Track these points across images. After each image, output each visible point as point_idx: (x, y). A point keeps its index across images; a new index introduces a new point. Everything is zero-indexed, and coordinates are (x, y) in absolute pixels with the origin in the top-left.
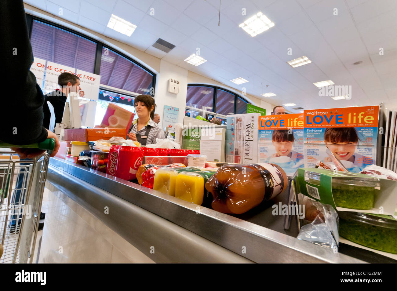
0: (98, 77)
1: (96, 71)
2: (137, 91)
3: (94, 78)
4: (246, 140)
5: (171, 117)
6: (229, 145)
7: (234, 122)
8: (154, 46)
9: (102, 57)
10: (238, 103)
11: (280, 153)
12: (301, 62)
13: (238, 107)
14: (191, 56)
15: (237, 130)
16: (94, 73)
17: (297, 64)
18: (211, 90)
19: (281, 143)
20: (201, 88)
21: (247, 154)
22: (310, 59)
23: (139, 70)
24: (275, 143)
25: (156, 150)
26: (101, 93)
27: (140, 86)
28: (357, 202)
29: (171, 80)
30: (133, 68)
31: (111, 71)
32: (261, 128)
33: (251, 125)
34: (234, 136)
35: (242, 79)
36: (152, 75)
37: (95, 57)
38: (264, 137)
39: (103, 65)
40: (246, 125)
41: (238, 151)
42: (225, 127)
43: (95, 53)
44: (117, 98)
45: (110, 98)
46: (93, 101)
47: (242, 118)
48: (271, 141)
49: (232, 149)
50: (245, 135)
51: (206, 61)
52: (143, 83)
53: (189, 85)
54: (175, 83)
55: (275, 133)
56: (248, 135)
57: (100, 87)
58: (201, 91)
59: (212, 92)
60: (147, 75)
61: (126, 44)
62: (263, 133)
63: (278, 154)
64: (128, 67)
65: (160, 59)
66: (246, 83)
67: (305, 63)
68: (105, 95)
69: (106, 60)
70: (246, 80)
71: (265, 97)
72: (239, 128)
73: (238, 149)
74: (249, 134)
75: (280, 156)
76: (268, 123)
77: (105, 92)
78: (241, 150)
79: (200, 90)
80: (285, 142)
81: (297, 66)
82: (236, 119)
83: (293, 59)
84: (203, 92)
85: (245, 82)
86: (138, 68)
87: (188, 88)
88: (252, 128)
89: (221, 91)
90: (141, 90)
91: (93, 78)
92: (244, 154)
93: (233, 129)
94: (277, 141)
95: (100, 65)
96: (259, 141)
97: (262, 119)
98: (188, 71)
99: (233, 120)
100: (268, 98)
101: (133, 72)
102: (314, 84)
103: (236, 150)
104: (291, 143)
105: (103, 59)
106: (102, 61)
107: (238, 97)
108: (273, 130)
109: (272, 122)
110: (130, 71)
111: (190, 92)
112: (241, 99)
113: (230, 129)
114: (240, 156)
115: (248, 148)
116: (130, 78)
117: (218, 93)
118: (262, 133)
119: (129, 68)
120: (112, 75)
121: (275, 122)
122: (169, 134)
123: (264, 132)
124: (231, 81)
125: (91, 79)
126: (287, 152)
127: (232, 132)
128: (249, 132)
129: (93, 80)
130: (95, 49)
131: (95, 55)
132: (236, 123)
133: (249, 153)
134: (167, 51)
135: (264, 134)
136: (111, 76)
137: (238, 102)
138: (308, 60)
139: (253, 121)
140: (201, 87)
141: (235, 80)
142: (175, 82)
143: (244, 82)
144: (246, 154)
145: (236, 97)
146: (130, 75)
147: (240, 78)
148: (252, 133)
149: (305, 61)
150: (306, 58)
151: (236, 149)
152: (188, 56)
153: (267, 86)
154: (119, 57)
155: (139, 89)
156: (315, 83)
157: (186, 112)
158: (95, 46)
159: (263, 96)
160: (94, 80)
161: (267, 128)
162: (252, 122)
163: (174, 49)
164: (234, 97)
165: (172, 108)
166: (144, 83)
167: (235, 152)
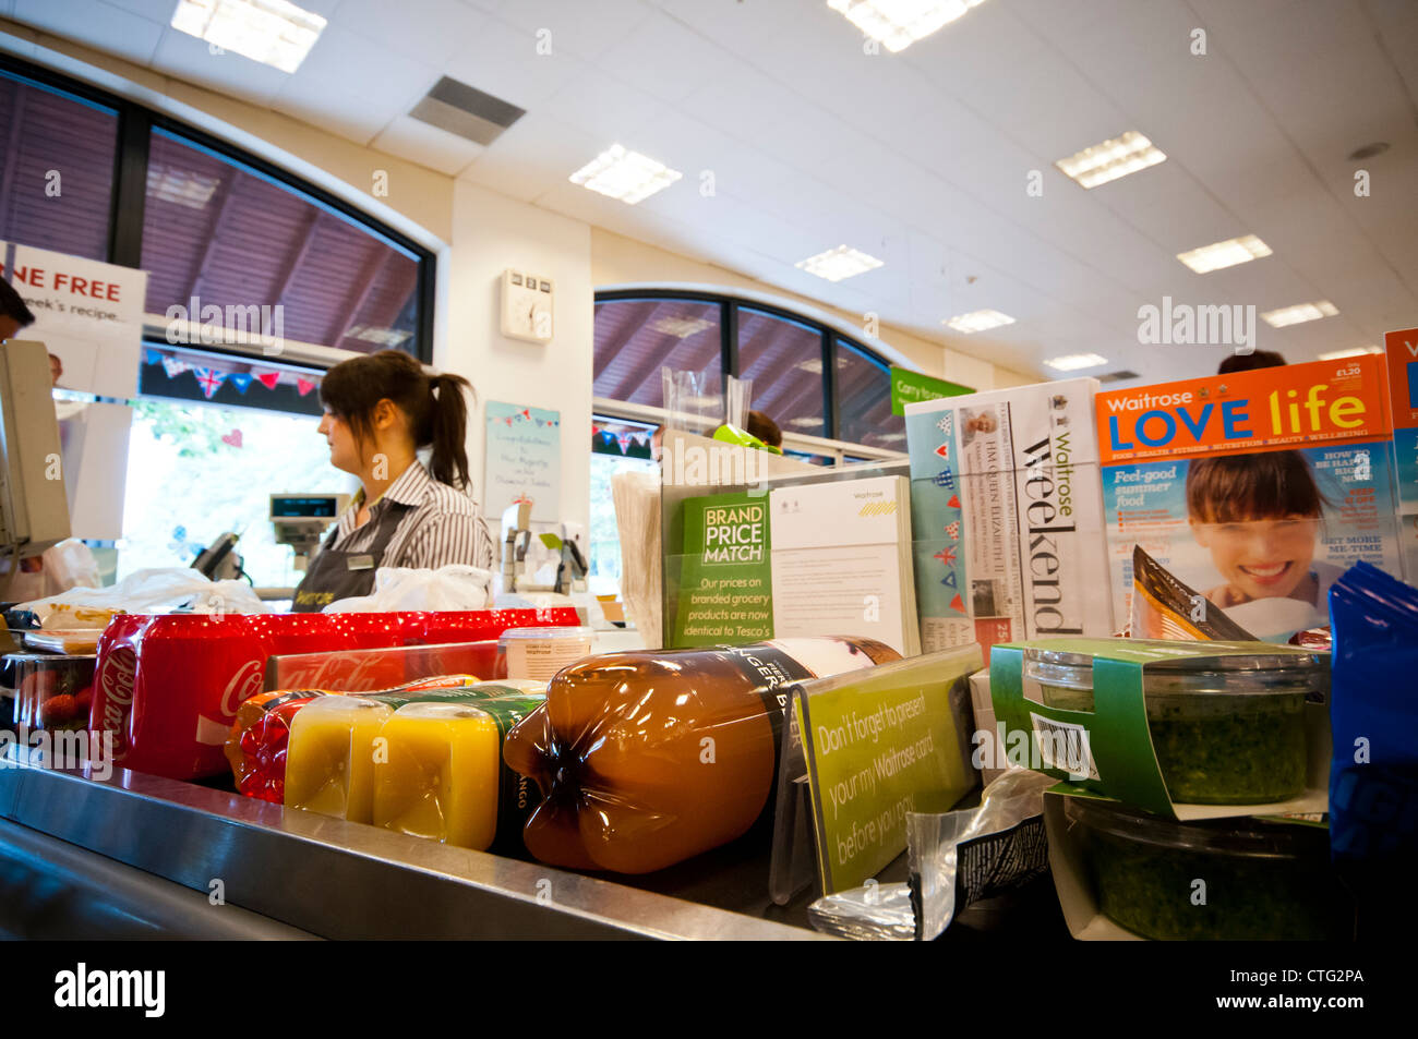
0: (132, 282)
1: (121, 249)
2: (340, 341)
3: (110, 286)
4: (1032, 531)
5: (522, 460)
6: (933, 566)
7: (952, 440)
8: (419, 113)
9: (150, 184)
10: (842, 369)
11: (1247, 584)
12: (1118, 162)
13: (842, 384)
14: (604, 157)
15: (976, 480)
16: (112, 260)
17: (1100, 169)
18: (705, 315)
19: (1243, 530)
20: (658, 309)
21: (1048, 606)
22: (1157, 144)
23: (346, 238)
24: (1210, 530)
25: (340, 622)
26: (152, 362)
27: (353, 317)
28: (1249, 768)
29: (510, 279)
30: (317, 228)
31: (201, 250)
32: (1115, 457)
33: (1054, 443)
34: (959, 514)
35: (853, 252)
36: (416, 258)
37: (110, 182)
38: (1140, 502)
39: (155, 221)
40: (1020, 446)
41: (990, 592)
42: (904, 471)
43: (111, 162)
44: (241, 382)
45: (204, 384)
46: (112, 401)
47: (999, 413)
48: (1183, 524)
49: (954, 585)
50: (1025, 503)
51: (679, 176)
52: (368, 301)
53: (600, 296)
54: (534, 288)
55: (1204, 475)
56: (1040, 499)
57: (147, 328)
58: (659, 323)
59: (713, 324)
60: (385, 260)
61: (274, 112)
62: (1129, 484)
63: (1234, 592)
64: (286, 226)
65: (453, 178)
66: (874, 271)
67: (1137, 165)
68: (173, 368)
69: (173, 195)
70: (869, 259)
71: (962, 333)
72: (986, 469)
73: (988, 583)
74: (1046, 495)
75: (1248, 599)
76: (1156, 428)
77: (171, 354)
78: (1007, 582)
79: (650, 318)
80: (1265, 524)
81: (1100, 179)
82: (963, 420)
83: (1081, 150)
84: (669, 327)
85: (866, 269)
86: (340, 227)
87: (597, 309)
88: (1062, 458)
89: (751, 315)
90: (360, 337)
91: (105, 288)
92: (1031, 609)
93: (946, 479)
94: (1218, 521)
95: (141, 224)
96: (1113, 528)
97: (1114, 409)
98: (594, 228)
99: (945, 425)
100: (977, 336)
101: (314, 249)
102: (1181, 257)
103: (982, 590)
104: (1306, 523)
105: (152, 189)
106: (148, 202)
107: (840, 342)
108: (1189, 459)
109: (1176, 417)
110: (296, 244)
111: (607, 331)
112: (852, 349)
113: (933, 480)
114: (1007, 621)
115: (1051, 571)
116: (299, 277)
117: (740, 325)
118: (1122, 483)
119: (292, 232)
120: (205, 267)
121: (1195, 418)
122: (535, 538)
123: (1131, 477)
124: (799, 265)
125: (97, 293)
126: (1291, 571)
127: (945, 495)
128: (1047, 487)
129: (104, 293)
130: (112, 142)
131: (109, 171)
132: (965, 443)
133: (1056, 601)
134: (483, 139)
135: (1133, 489)
136: (201, 276)
137: (841, 363)
138: (1147, 149)
139: (1060, 422)
140: (657, 304)
141: (820, 260)
142: (532, 284)
143: (862, 269)
144: (1039, 606)
145: (830, 338)
146: (299, 265)
147: (843, 247)
148: (1064, 490)
149: (1137, 154)
150: (1141, 142)
151: (977, 584)
152: (589, 157)
153: (971, 280)
154: (238, 178)
155: (346, 334)
156: (1182, 251)
157: (595, 429)
158: (112, 128)
159: (953, 330)
160: (114, 296)
161: (1152, 453)
162: (1061, 430)
163: (518, 127)
164: (816, 345)
165: (526, 413)
166: (374, 299)
167: (977, 600)
